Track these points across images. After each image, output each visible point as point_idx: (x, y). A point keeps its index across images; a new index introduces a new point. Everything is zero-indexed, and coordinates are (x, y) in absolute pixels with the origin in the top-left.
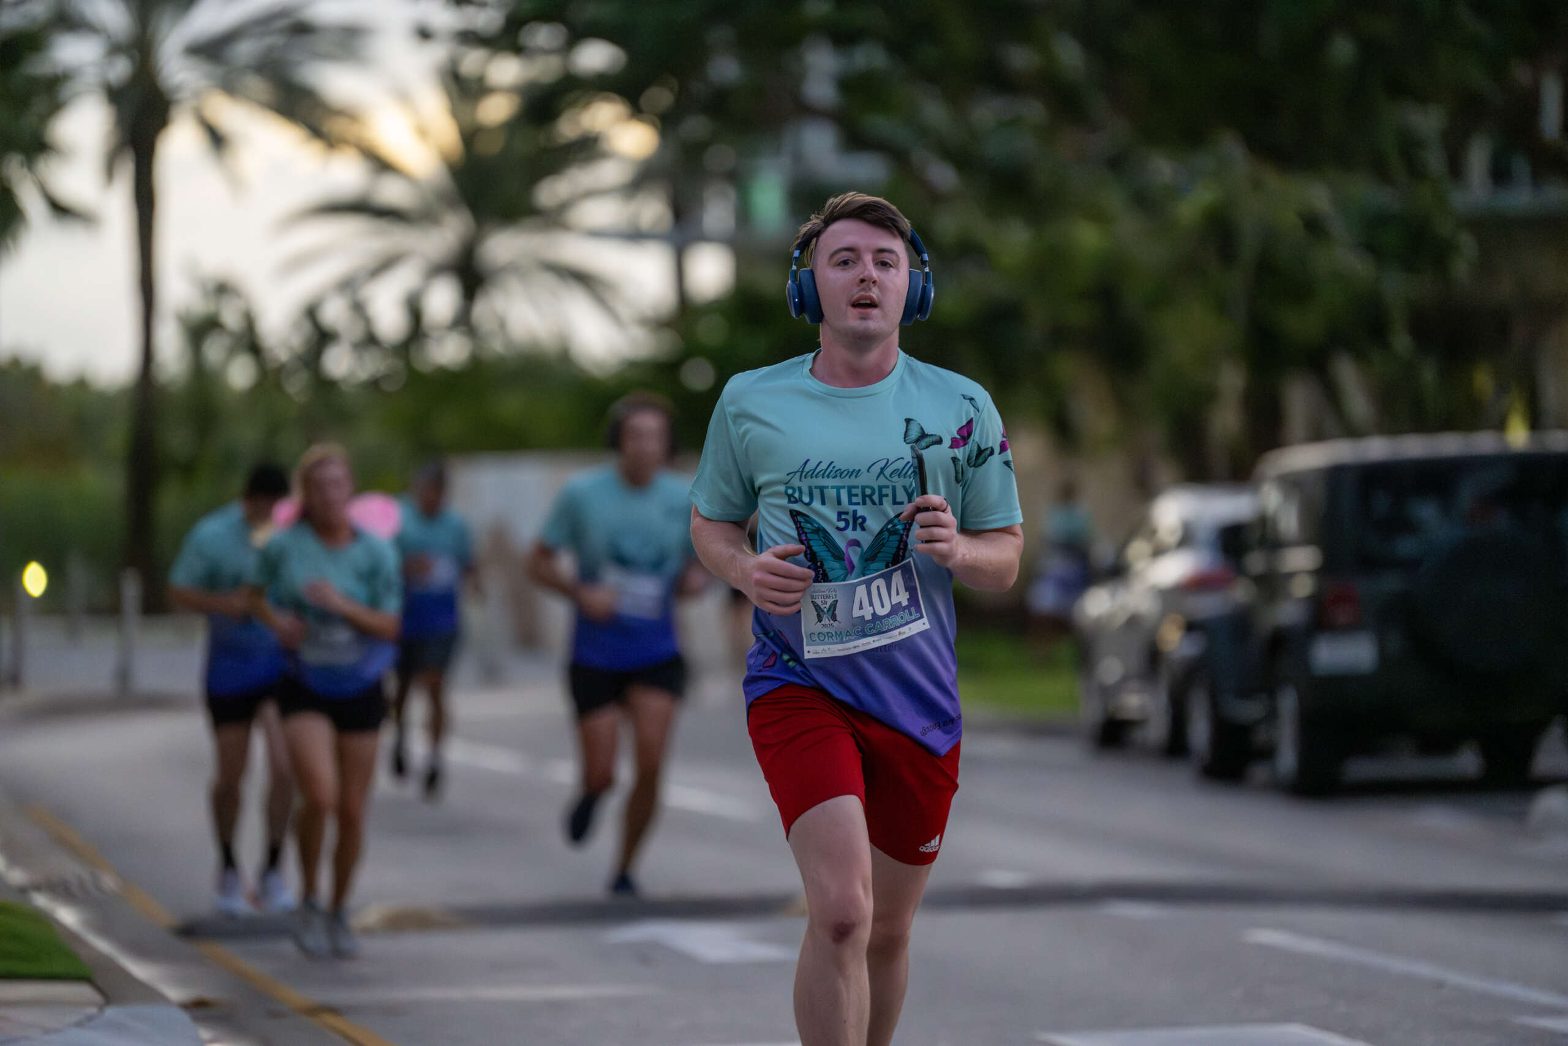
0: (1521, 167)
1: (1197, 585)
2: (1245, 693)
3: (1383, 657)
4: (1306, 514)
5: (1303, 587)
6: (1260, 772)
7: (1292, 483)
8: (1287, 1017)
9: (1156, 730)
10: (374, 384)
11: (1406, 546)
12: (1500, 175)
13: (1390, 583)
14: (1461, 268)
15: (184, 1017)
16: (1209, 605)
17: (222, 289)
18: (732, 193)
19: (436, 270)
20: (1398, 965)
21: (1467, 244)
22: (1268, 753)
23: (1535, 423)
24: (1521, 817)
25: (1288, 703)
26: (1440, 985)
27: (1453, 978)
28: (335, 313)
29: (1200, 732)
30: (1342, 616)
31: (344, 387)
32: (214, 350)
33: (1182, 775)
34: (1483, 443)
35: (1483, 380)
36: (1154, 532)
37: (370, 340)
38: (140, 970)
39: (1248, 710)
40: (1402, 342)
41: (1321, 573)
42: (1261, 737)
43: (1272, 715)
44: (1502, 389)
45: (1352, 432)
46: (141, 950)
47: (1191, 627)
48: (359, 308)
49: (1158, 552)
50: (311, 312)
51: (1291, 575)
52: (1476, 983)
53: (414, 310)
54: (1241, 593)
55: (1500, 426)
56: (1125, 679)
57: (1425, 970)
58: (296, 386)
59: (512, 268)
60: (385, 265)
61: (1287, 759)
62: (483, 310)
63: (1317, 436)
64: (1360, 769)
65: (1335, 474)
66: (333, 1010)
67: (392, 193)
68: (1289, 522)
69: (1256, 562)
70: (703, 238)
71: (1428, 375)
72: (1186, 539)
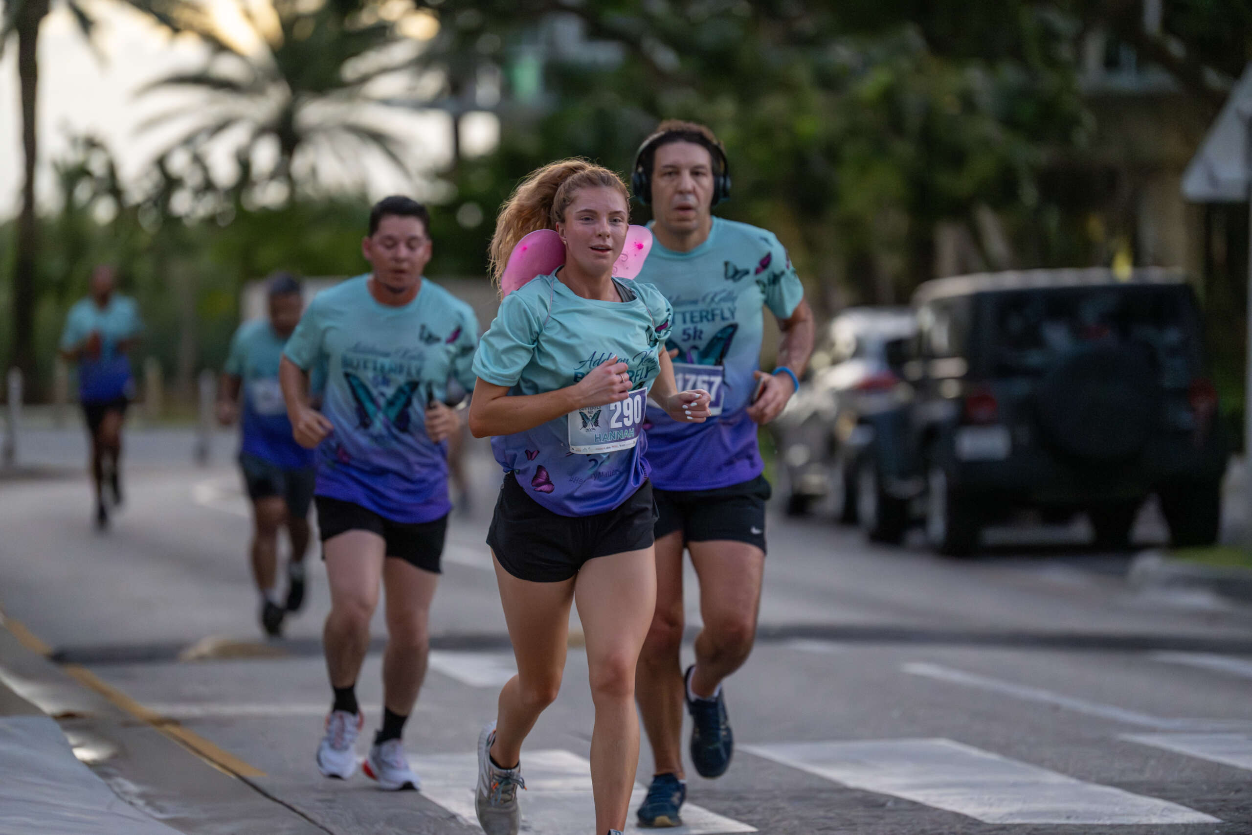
0: (1127, 55)
1: (867, 387)
2: (904, 475)
3: (1015, 448)
4: (955, 331)
5: (952, 390)
6: (915, 537)
7: (943, 307)
8: (934, 733)
9: (833, 503)
10: (211, 220)
11: (1034, 358)
12: (1111, 62)
13: (1021, 388)
14: (1082, 138)
15: (56, 726)
16: (876, 404)
17: (92, 144)
18: (499, 72)
19: (261, 131)
20: (1024, 692)
21: (1087, 117)
22: (921, 522)
23: (1137, 261)
24: (1122, 573)
25: (938, 482)
26: (1056, 708)
27: (1067, 702)
28: (179, 163)
29: (868, 505)
30: (982, 412)
31: (187, 222)
32: (83, 192)
33: (854, 538)
34: (1095, 276)
35: (1096, 226)
36: (833, 345)
37: (208, 186)
38: (21, 689)
39: (906, 488)
40: (1029, 194)
41: (965, 379)
42: (917, 509)
43: (925, 493)
44: (1111, 232)
45: (992, 267)
46: (23, 673)
47: (862, 421)
48: (198, 160)
49: (836, 362)
50: (161, 162)
51: (941, 380)
52: (1085, 707)
53: (244, 163)
54: (901, 394)
55: (1109, 264)
56: (809, 462)
57: (1044, 696)
58: (148, 221)
59: (322, 129)
60: (220, 127)
61: (937, 527)
62: (300, 163)
63: (964, 270)
64: (994, 535)
65: (977, 300)
66: (175, 722)
67: (227, 68)
68: (941, 338)
69: (914, 370)
70: (476, 108)
71: (1053, 220)
72: (859, 352)
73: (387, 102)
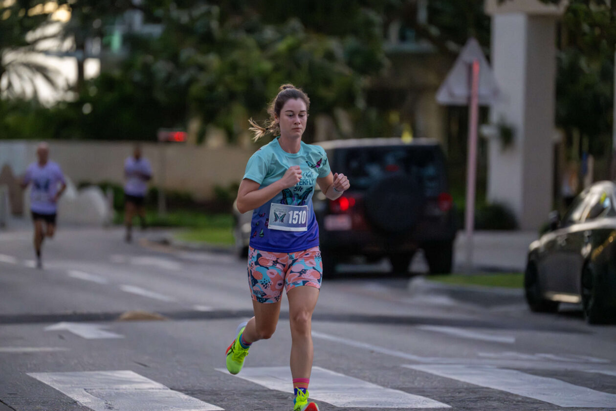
0: (411, 34)
3: (354, 225)
5: (322, 197)
12: (403, 38)
14: (385, 72)
20: (358, 344)
21: (387, 62)
23: (415, 134)
24: (405, 287)
26: (372, 352)
27: (377, 349)
34: (393, 142)
35: (394, 117)
40: (361, 104)
44: (402, 119)
45: (344, 137)
55: (399, 135)
57: (366, 346)
63: (329, 138)
64: (342, 268)
65: (336, 152)
70: (90, 56)
71: (373, 115)
73: (46, 52)
